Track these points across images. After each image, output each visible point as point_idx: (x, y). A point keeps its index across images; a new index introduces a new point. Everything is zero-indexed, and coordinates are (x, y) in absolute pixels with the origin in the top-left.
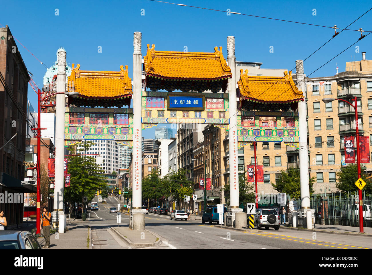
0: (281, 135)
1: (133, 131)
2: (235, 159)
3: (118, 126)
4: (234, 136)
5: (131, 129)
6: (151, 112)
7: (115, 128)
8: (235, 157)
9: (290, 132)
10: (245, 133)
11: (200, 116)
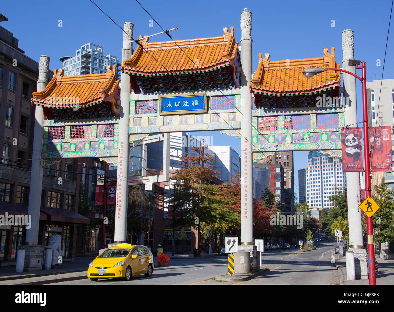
0: (317, 140)
1: (118, 144)
2: (246, 176)
3: (102, 139)
4: (246, 144)
5: (116, 142)
6: (141, 119)
7: (98, 142)
8: (247, 173)
9: (330, 135)
10: (263, 139)
11: (202, 120)
